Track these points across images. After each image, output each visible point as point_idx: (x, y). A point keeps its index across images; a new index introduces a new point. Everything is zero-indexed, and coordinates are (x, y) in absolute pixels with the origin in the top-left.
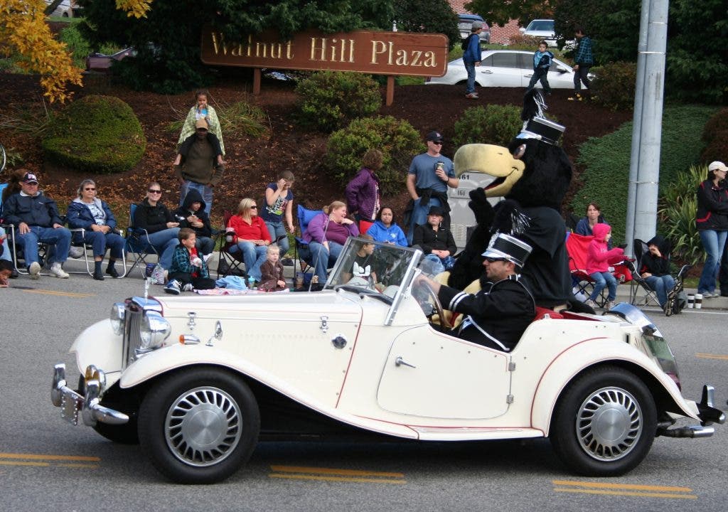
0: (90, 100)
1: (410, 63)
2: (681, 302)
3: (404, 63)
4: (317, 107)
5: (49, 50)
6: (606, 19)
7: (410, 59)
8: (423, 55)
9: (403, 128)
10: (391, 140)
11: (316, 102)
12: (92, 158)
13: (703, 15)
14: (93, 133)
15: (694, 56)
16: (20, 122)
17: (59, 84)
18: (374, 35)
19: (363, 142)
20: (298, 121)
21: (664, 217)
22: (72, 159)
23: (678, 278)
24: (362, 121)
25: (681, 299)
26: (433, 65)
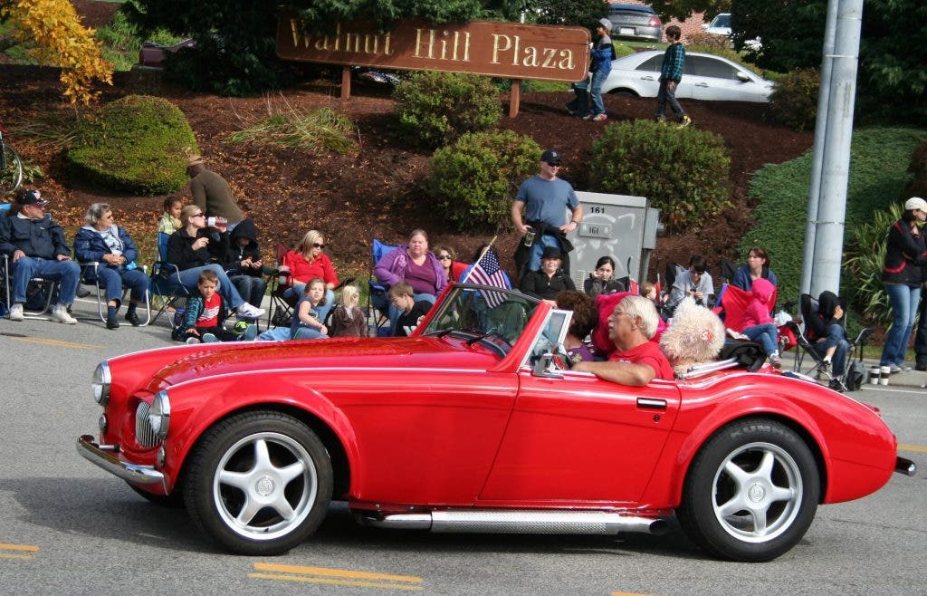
0: (131, 102)
1: (541, 65)
2: (857, 377)
3: (534, 64)
4: (419, 117)
5: (73, 37)
6: (796, 14)
7: (541, 58)
8: (557, 54)
9: (525, 147)
10: (510, 161)
11: (418, 111)
12: (130, 175)
13: (917, 11)
14: (132, 143)
15: (903, 63)
16: (44, 127)
17: (83, 80)
18: (496, 27)
19: (474, 162)
20: (395, 135)
21: (856, 268)
22: (104, 177)
23: (855, 345)
24: (474, 136)
25: (857, 373)
26: (570, 66)
